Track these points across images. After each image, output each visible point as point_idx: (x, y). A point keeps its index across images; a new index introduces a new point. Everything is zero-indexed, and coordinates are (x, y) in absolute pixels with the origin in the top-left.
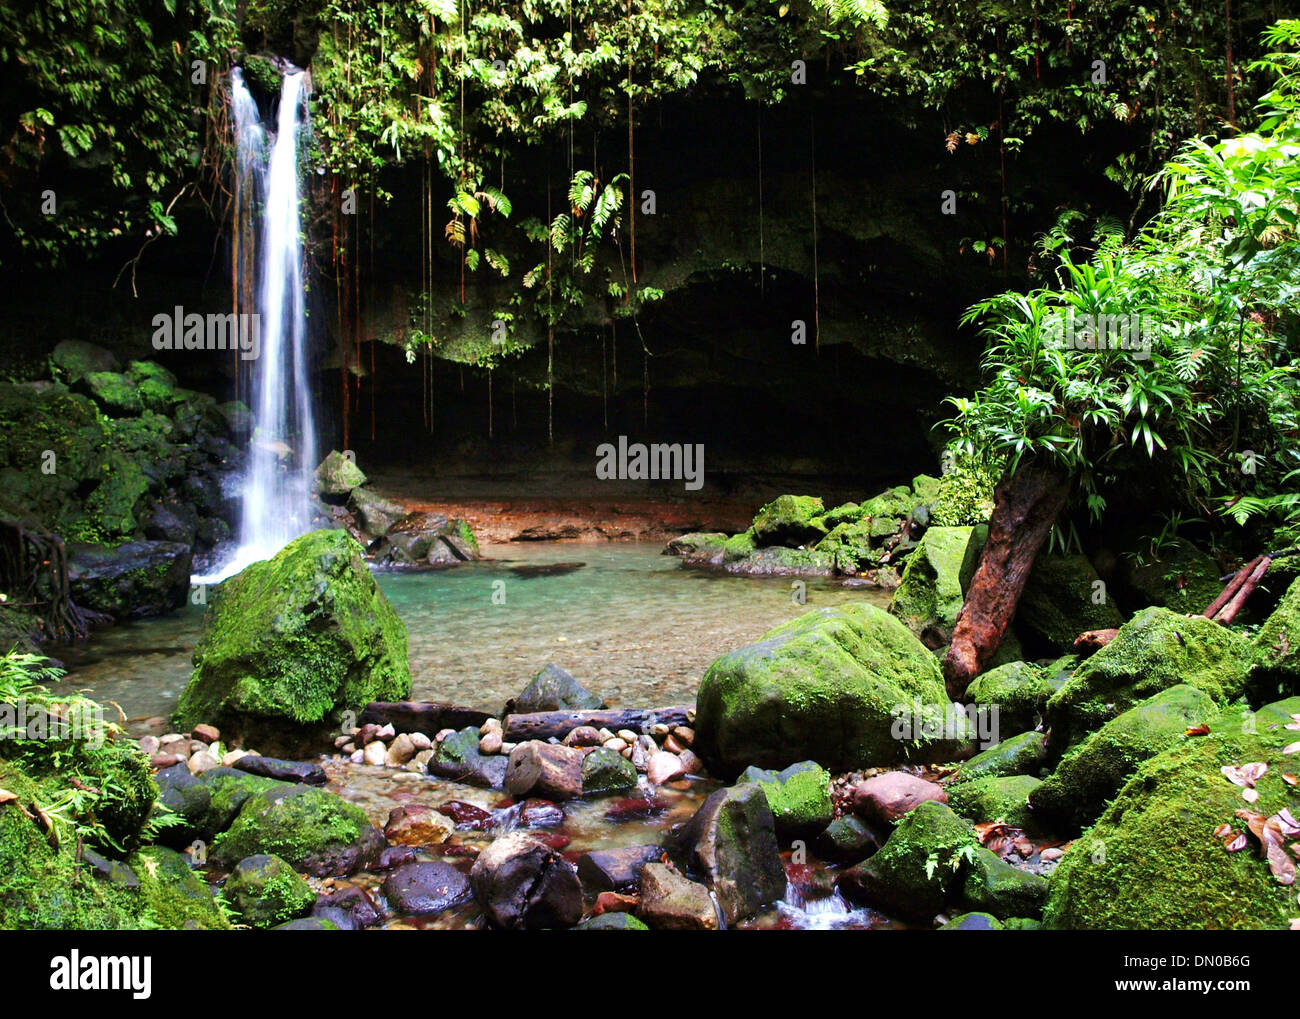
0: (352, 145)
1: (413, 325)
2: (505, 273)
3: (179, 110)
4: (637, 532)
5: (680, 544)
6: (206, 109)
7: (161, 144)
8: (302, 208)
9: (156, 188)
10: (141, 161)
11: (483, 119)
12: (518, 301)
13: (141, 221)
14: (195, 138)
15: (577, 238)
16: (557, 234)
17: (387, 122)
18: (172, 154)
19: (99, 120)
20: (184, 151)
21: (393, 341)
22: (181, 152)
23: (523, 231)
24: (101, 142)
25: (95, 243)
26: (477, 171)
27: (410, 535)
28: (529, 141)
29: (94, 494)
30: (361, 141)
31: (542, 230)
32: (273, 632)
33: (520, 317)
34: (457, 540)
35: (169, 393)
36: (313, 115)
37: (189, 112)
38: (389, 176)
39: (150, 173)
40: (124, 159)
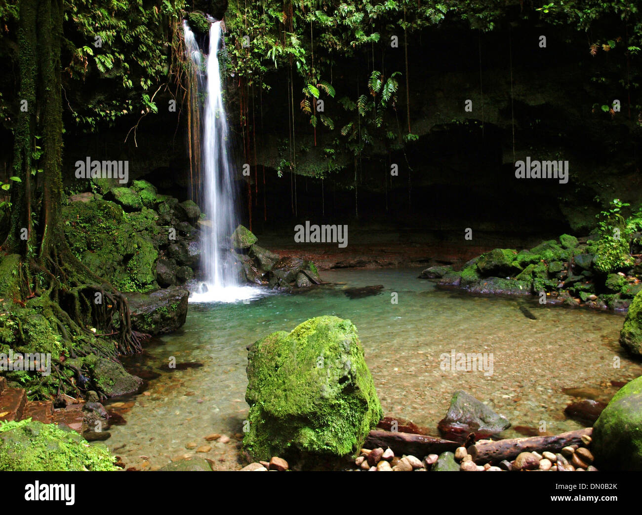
0: (249, 60)
1: (280, 156)
2: (332, 128)
3: (158, 44)
4: (396, 263)
5: (429, 272)
6: (171, 43)
7: (148, 63)
8: (223, 95)
9: (145, 87)
10: (137, 73)
11: (321, 44)
12: (337, 143)
13: (138, 105)
14: (165, 60)
15: (373, 108)
16: (361, 105)
17: (269, 47)
18: (154, 69)
19: (115, 51)
20: (160, 67)
21: (270, 165)
22: (158, 67)
23: (342, 105)
24: (117, 63)
25: (114, 118)
26: (317, 73)
27: (284, 271)
28: (346, 55)
29: (131, 262)
30: (254, 58)
31: (351, 103)
32: (322, 398)
33: (338, 151)
34: (309, 272)
35: (155, 197)
36: (227, 44)
37: (162, 45)
38: (269, 77)
39: (143, 79)
40: (129, 72)
